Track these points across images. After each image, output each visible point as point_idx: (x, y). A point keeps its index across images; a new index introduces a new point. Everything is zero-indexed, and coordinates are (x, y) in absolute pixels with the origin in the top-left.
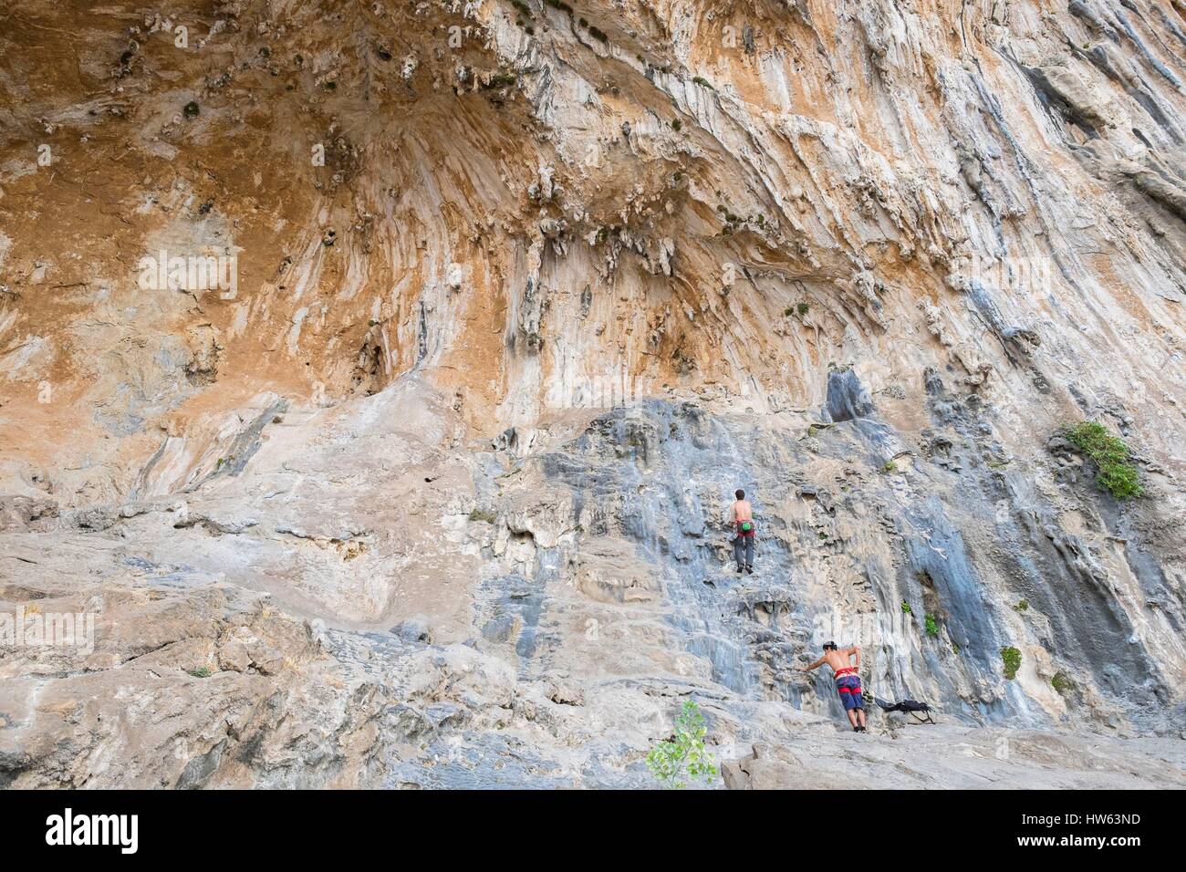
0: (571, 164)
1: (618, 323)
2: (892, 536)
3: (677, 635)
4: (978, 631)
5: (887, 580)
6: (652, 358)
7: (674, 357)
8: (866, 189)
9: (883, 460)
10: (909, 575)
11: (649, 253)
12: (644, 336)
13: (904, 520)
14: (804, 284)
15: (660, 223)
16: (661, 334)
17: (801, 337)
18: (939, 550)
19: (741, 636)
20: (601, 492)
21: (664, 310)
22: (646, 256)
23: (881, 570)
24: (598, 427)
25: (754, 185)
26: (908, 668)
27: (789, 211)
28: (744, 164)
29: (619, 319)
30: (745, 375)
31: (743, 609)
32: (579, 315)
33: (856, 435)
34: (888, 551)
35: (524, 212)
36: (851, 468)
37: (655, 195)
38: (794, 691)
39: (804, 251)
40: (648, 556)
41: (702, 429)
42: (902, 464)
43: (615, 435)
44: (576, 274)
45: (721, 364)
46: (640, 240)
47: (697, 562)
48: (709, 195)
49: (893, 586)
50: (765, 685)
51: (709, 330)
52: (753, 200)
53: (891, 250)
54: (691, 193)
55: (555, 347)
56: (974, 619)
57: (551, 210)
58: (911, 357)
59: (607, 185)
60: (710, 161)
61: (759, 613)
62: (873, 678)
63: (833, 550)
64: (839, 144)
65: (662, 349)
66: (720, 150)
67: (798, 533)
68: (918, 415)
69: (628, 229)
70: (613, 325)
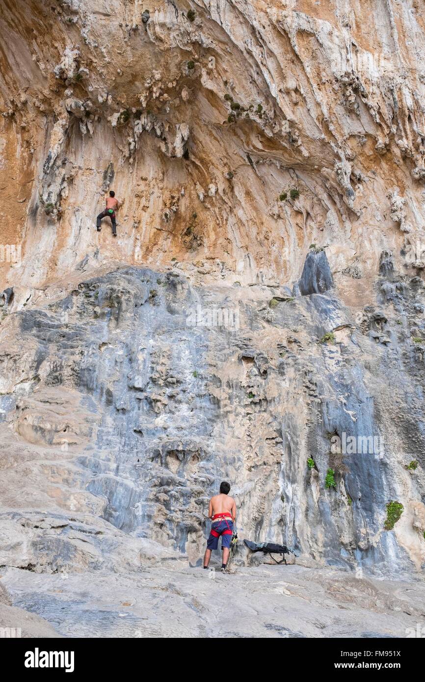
0: (95, 47)
1: (135, 200)
2: (312, 399)
3: (82, 475)
4: (371, 486)
5: (298, 436)
6: (165, 234)
7: (186, 234)
8: (350, 84)
9: (325, 331)
10: (320, 433)
11: (168, 137)
12: (158, 213)
13: (327, 385)
14: (297, 172)
15: (177, 108)
16: (176, 213)
17: (292, 220)
18: (350, 413)
19: (147, 479)
20: (65, 346)
21: (179, 191)
22: (165, 139)
23: (295, 427)
24: (84, 289)
25: (255, 76)
26: (300, 516)
27: (284, 103)
28: (247, 56)
29: (137, 196)
30: (243, 253)
31: (157, 455)
32: (100, 190)
33: (308, 309)
34: (306, 411)
35: (52, 91)
36: (295, 336)
37: (172, 82)
38: (182, 530)
39: (295, 141)
40: (92, 405)
41: (178, 297)
42: (341, 336)
43: (96, 298)
44: (101, 152)
45: (225, 242)
46: (160, 124)
47: (133, 414)
48: (218, 84)
49: (303, 442)
50: (155, 523)
51: (217, 210)
52: (254, 91)
53: (369, 143)
54: (202, 82)
55: (73, 218)
56: (369, 475)
57: (77, 90)
58: (375, 242)
59: (128, 70)
60: (220, 52)
61: (170, 459)
62: (265, 524)
63: (258, 408)
64: (332, 41)
65: (174, 226)
66: (227, 41)
67: (230, 391)
68: (367, 292)
69: (148, 113)
70: (131, 202)
